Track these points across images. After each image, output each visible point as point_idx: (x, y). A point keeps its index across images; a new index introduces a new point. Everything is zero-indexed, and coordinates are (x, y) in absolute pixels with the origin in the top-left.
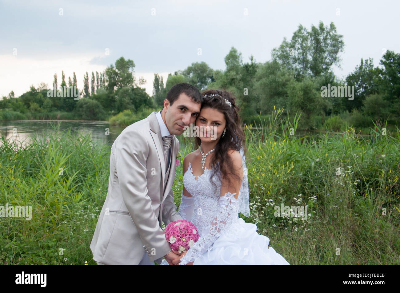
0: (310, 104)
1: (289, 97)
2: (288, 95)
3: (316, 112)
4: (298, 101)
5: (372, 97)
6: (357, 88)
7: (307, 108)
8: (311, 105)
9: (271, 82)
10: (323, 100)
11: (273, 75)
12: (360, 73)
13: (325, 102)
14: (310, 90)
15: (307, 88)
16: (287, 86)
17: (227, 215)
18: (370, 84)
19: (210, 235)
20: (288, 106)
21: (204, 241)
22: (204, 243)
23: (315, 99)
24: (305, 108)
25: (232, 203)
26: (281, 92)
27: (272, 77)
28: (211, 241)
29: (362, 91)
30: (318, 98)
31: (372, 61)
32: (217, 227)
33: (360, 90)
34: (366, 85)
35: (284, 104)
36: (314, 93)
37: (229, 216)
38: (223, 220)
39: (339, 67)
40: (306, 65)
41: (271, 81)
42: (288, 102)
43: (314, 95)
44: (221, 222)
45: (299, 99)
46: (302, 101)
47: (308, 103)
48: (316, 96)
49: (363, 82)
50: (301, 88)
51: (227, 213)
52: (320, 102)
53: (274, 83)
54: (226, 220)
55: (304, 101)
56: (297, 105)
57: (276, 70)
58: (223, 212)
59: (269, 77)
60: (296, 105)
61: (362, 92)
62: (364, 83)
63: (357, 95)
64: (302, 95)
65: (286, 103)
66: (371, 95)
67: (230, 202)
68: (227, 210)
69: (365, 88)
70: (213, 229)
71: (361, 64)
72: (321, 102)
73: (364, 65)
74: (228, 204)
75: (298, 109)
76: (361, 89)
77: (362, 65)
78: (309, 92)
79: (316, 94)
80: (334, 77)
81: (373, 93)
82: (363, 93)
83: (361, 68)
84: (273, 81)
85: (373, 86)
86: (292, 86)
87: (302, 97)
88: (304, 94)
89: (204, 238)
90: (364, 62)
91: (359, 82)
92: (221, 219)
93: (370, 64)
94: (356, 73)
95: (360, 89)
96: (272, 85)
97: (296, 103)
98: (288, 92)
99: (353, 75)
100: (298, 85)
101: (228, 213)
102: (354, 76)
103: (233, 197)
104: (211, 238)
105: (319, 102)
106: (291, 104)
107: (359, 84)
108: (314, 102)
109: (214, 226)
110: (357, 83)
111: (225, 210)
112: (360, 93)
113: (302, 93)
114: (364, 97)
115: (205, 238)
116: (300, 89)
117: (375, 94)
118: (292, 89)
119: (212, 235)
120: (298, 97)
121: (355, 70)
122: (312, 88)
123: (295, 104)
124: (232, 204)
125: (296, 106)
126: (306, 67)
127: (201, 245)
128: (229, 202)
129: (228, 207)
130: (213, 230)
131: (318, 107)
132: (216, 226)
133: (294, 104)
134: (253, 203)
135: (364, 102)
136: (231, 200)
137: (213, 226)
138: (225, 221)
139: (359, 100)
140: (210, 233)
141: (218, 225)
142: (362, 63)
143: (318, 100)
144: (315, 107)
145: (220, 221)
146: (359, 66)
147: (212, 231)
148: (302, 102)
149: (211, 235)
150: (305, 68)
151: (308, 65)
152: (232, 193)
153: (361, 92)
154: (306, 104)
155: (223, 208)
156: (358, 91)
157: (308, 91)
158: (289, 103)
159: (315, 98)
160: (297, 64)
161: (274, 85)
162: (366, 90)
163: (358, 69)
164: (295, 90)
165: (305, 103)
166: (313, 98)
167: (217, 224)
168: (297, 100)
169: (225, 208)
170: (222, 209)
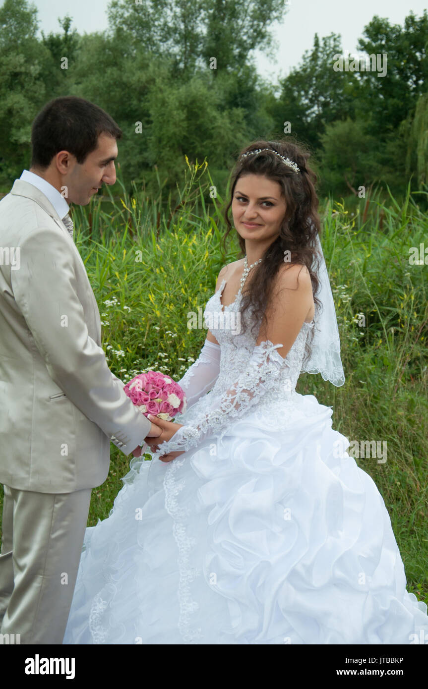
0: (203, 141)
1: (153, 125)
2: (152, 119)
3: (216, 161)
4: (174, 134)
5: (341, 127)
6: (307, 104)
7: (197, 152)
8: (205, 143)
9: (110, 86)
10: (231, 133)
11: (115, 68)
12: (313, 69)
13: (235, 137)
14: (202, 109)
15: (193, 102)
16: (149, 96)
17: (258, 381)
18: (335, 97)
19: (220, 411)
20: (151, 145)
21: (207, 420)
22: (207, 425)
23: (212, 131)
24: (191, 151)
25: (272, 362)
26: (136, 110)
27: (112, 74)
28: (220, 423)
29: (317, 112)
30: (220, 127)
31: (339, 41)
32: (235, 398)
33: (312, 110)
34: (326, 98)
35: (143, 140)
36: (211, 115)
37: (261, 384)
38: (249, 389)
39: (268, 55)
40: (191, 46)
41: (112, 82)
42: (151, 135)
43: (211, 122)
44: (244, 391)
45: (177, 130)
46: (185, 133)
47: (198, 139)
48: (216, 124)
49: (321, 90)
50: (180, 102)
51: (258, 378)
52: (223, 136)
53: (118, 90)
54: (255, 389)
55: (188, 136)
56: (174, 145)
57: (123, 55)
58: (252, 375)
59: (105, 72)
60: (171, 144)
61: (317, 115)
62: (321, 94)
63: (307, 121)
64: (183, 121)
65: (148, 138)
66: (338, 123)
67: (268, 359)
68: (258, 372)
69: (325, 105)
70: (228, 401)
71: (314, 48)
72: (226, 138)
73: (321, 49)
74: (263, 361)
75: (174, 152)
76: (316, 108)
77: (317, 50)
78: (200, 112)
79: (214, 117)
80: (255, 80)
81: (343, 117)
82: (319, 117)
83: (315, 57)
84: (115, 83)
85: (341, 101)
86: (160, 96)
87: (185, 124)
88: (188, 119)
89: (207, 416)
90: (321, 43)
91: (311, 92)
92: (246, 386)
93: (335, 46)
94: (305, 70)
95: (312, 107)
96: (113, 94)
97: (170, 139)
98: (151, 112)
99: (297, 73)
100: (174, 95)
101: (260, 378)
102: (301, 76)
103: (276, 351)
104: (220, 417)
105: (223, 138)
106: (160, 140)
107: (310, 96)
108: (211, 137)
109: (230, 395)
110: (307, 92)
111: (255, 371)
112: (312, 118)
113: (183, 115)
114: (323, 126)
115: (209, 416)
116: (177, 104)
117: (345, 119)
118: (159, 105)
119: (224, 411)
120: (175, 124)
121: (302, 62)
122: (206, 103)
123: (168, 142)
124: (270, 363)
125: (172, 147)
126: (193, 50)
127: (201, 427)
128: (265, 359)
129: (262, 367)
130: (228, 403)
131: (219, 149)
132: (232, 397)
133: (164, 143)
134: (153, 368)
135: (324, 139)
136: (270, 356)
137: (228, 396)
138: (252, 391)
139: (310, 132)
140: (221, 408)
141: (237, 396)
142: (317, 44)
143: (220, 133)
144: (213, 149)
145: (242, 389)
146: (310, 53)
147: (225, 404)
148: (185, 137)
149: (222, 412)
150: (190, 54)
151: (197, 47)
152: (275, 344)
153: (314, 115)
154: (193, 143)
155: (252, 366)
156: (308, 112)
157: (196, 110)
158: (153, 138)
159: (213, 128)
160: (170, 42)
161: (117, 93)
162: (326, 109)
163: (308, 60)
164: (167, 107)
165: (192, 141)
166: (208, 129)
167: (236, 394)
168: (172, 131)
169: (257, 368)
170: (252, 369)
